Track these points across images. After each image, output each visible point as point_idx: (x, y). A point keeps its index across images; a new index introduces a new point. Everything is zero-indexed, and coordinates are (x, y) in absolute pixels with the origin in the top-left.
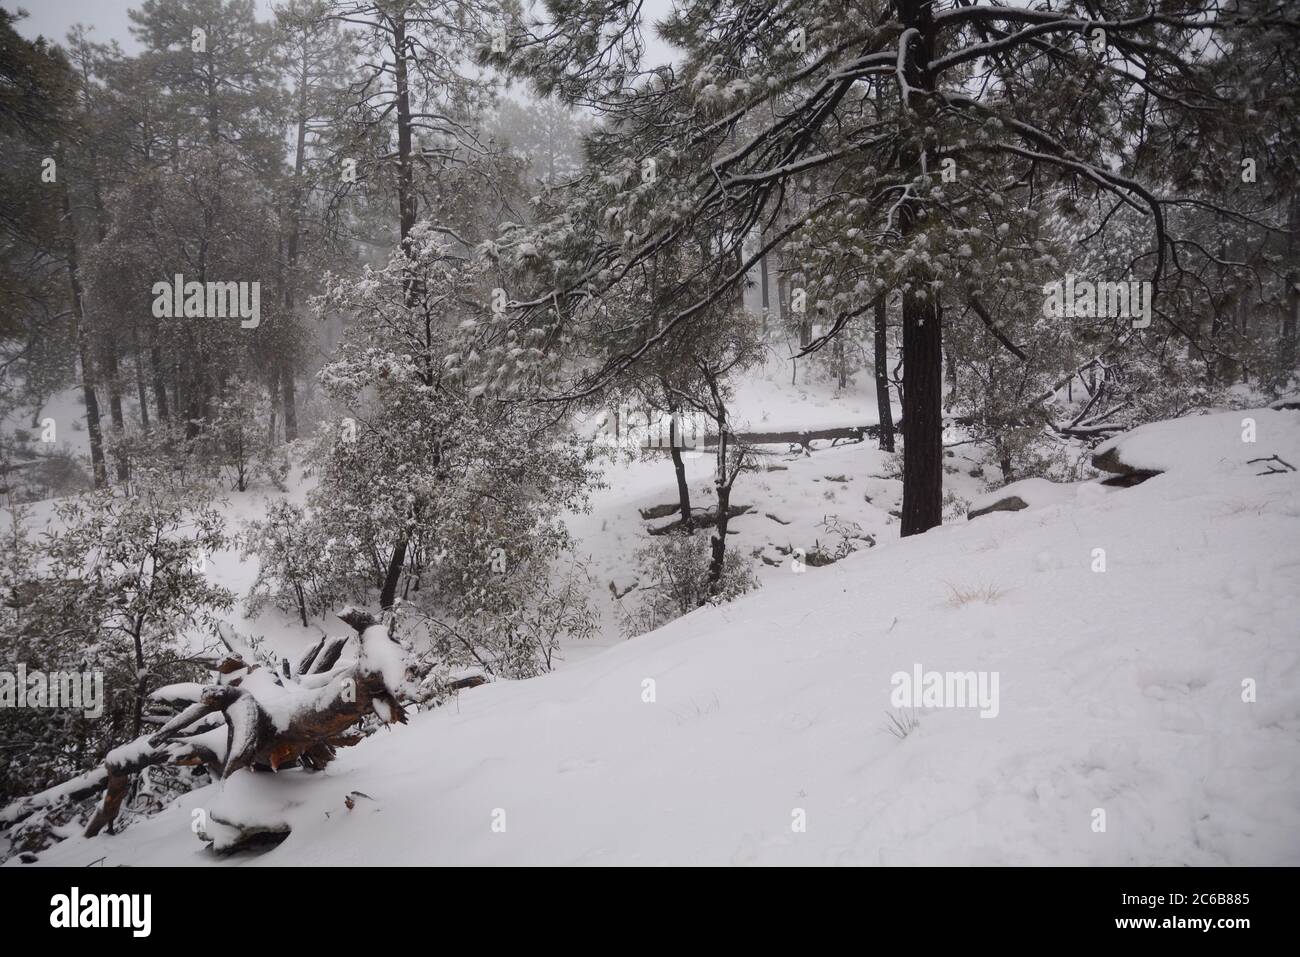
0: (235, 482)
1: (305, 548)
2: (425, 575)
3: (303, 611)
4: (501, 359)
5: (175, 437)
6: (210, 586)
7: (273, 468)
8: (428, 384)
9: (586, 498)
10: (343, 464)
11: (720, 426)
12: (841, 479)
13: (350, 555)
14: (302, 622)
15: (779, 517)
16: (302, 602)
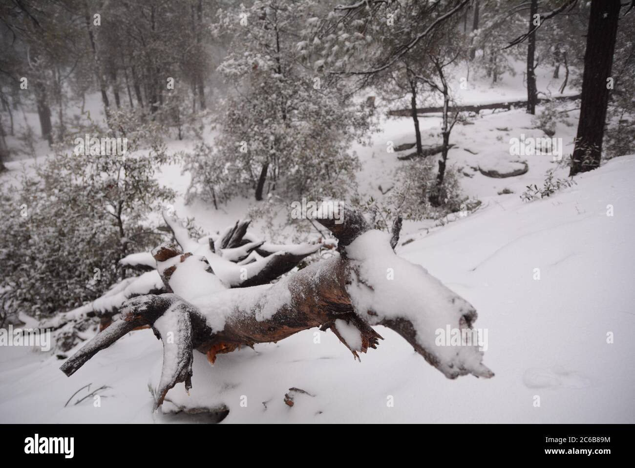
0: (177, 135)
1: (214, 168)
2: (279, 182)
3: (215, 201)
4: (335, 42)
5: (146, 112)
6: (161, 187)
7: (196, 128)
8: (279, 72)
9: (370, 138)
10: (233, 120)
11: (445, 97)
12: (506, 130)
13: (238, 171)
14: (214, 207)
15: (471, 150)
16: (214, 196)
